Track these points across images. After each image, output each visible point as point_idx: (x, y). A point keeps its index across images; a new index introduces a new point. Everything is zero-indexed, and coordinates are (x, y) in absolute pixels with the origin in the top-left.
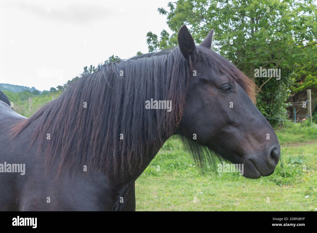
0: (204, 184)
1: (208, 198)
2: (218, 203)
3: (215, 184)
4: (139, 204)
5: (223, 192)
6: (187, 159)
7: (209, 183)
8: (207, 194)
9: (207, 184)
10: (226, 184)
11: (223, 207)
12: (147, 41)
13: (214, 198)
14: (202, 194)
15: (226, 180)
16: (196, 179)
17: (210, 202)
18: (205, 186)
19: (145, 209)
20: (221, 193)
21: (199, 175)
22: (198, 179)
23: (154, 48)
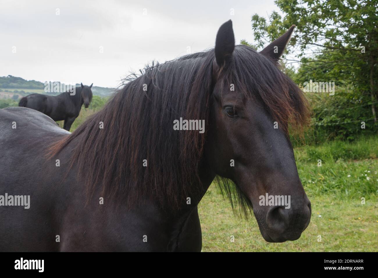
0: (325, 204)
1: (328, 223)
2: (340, 229)
3: (340, 204)
4: (239, 232)
5: (349, 215)
6: (305, 174)
7: (332, 204)
8: (328, 218)
9: (330, 204)
10: (353, 203)
11: (346, 234)
12: (253, 26)
13: (336, 223)
14: (320, 217)
15: (354, 199)
16: (316, 198)
17: (329, 228)
18: (327, 207)
19: (246, 237)
20: (346, 216)
21: (321, 194)
22: (318, 198)
23: (261, 35)
